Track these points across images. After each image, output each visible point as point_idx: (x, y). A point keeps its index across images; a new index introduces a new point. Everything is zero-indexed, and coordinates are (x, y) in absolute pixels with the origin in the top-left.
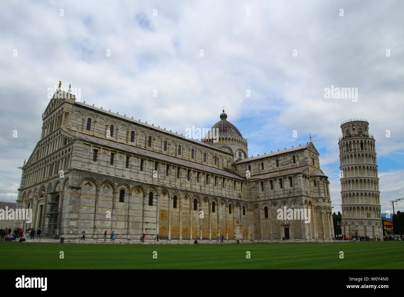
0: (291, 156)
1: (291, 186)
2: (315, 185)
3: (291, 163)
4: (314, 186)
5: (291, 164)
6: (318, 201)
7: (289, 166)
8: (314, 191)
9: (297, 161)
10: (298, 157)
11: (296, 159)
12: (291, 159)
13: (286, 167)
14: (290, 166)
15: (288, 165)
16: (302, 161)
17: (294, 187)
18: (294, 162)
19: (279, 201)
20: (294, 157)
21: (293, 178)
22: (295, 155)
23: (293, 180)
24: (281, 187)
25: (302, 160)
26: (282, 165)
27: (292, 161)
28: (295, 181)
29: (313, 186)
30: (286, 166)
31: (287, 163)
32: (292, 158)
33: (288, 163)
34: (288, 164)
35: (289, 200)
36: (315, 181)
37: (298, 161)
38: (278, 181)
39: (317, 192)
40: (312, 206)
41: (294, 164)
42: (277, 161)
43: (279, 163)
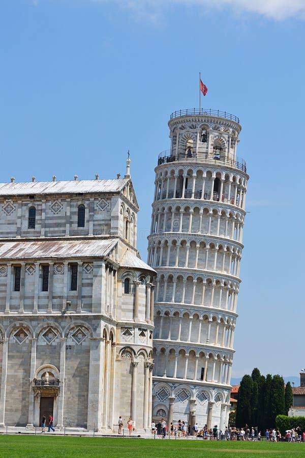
0: (74, 203)
1: (73, 287)
2: (127, 291)
3: (72, 223)
4: (124, 292)
5: (71, 226)
6: (130, 334)
7: (64, 232)
8: (124, 307)
9: (88, 221)
10: (92, 210)
11: (87, 216)
12: (72, 213)
13: (55, 232)
14: (68, 232)
15: (62, 229)
16: (103, 222)
17: (81, 291)
18: (81, 223)
19: (34, 323)
20: (81, 210)
21: (79, 269)
22: (86, 204)
23: (81, 273)
24: (45, 288)
25: (103, 220)
26: (45, 226)
27: (75, 218)
28: (85, 276)
29: (123, 295)
30: (56, 229)
31: (59, 221)
32: (76, 210)
33: (63, 221)
34: (64, 225)
35: (63, 324)
36: (127, 280)
37: (91, 223)
38: (38, 271)
39: (128, 311)
40: (113, 344)
41: (81, 228)
42: (32, 212)
43: (37, 217)
